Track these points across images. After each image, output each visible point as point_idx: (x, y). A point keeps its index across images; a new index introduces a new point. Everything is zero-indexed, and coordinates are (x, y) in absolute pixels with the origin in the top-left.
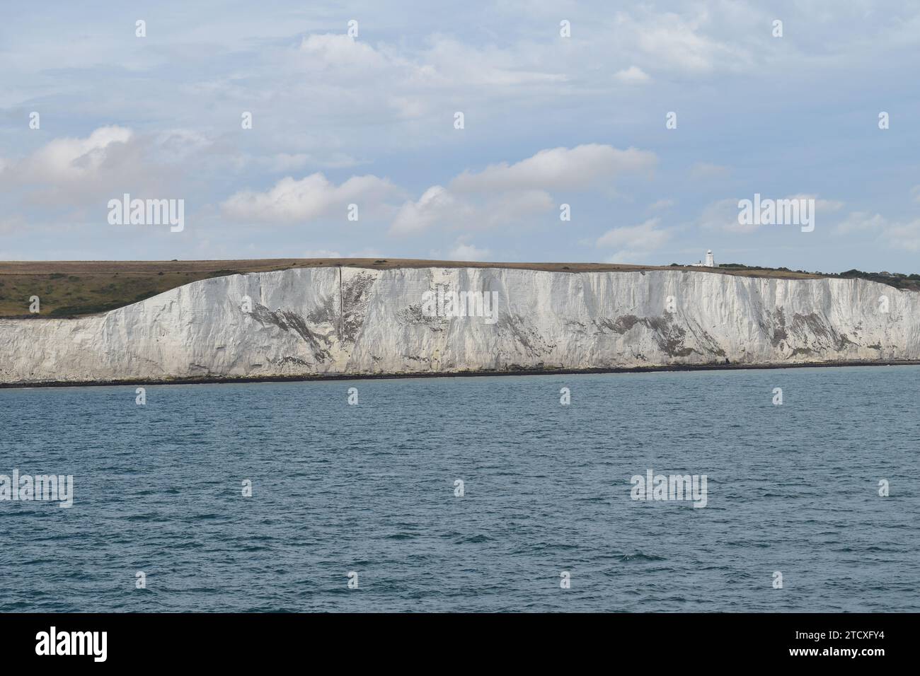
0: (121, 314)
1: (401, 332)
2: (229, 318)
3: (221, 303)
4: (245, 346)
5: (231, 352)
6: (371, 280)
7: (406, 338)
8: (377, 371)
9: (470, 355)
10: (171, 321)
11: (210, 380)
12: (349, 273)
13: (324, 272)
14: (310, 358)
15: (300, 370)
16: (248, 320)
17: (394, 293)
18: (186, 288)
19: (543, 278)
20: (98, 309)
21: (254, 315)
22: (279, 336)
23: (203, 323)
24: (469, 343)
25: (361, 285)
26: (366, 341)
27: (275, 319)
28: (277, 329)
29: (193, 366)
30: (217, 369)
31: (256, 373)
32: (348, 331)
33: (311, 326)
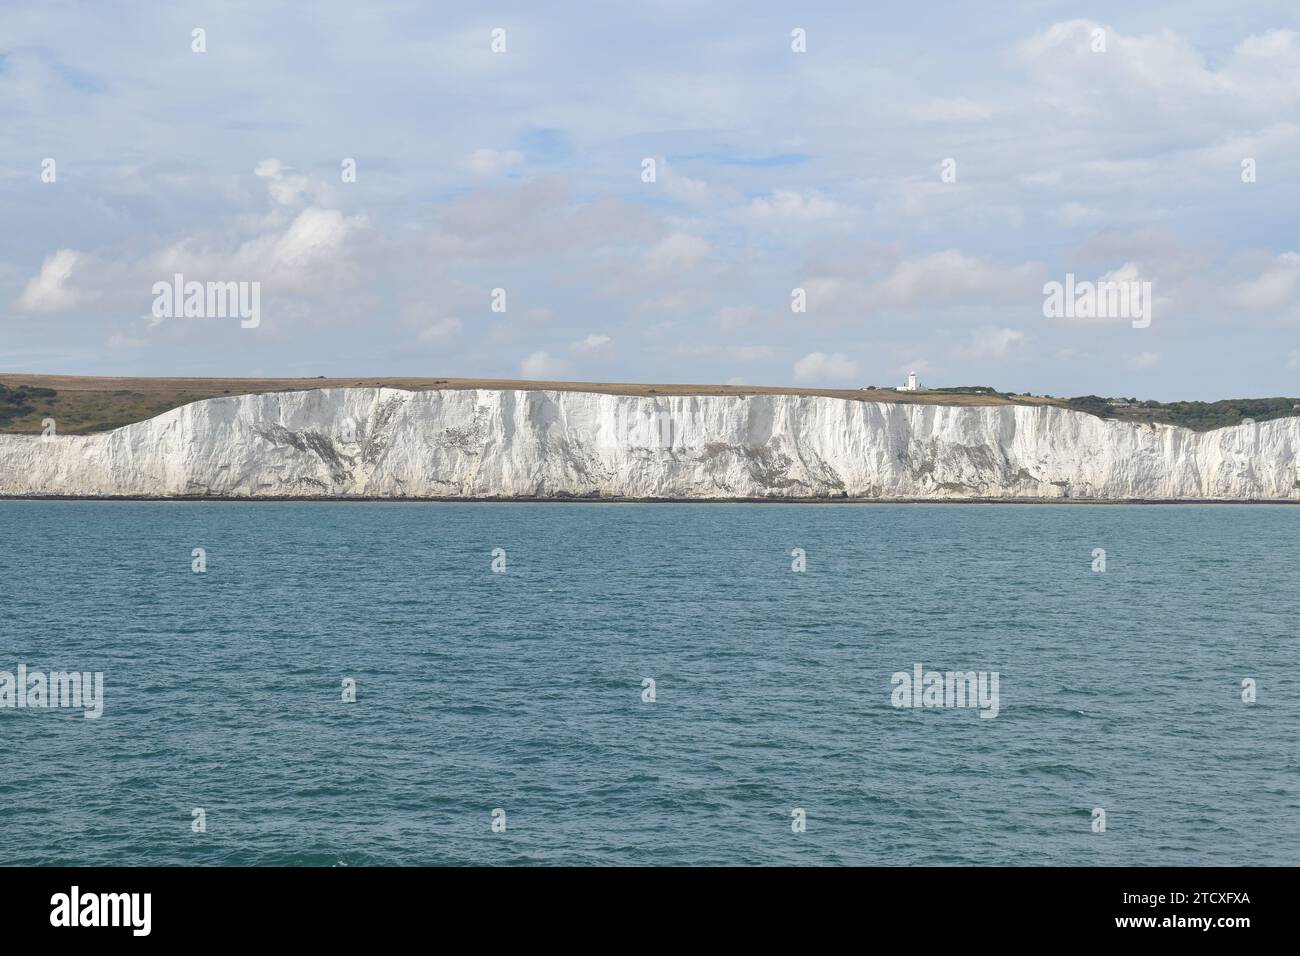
0: (127, 432)
1: (430, 456)
2: (237, 437)
3: (229, 422)
4: (252, 465)
5: (235, 472)
6: (402, 401)
7: (436, 461)
8: (399, 493)
9: (506, 480)
10: (174, 439)
11: (208, 497)
12: (386, 394)
13: (359, 393)
14: (328, 480)
15: (317, 491)
16: (259, 439)
17: (427, 415)
18: (188, 407)
19: (607, 401)
20: (104, 427)
21: (267, 436)
22: (295, 456)
23: (208, 442)
24: (506, 468)
25: (393, 405)
26: (389, 463)
27: (294, 440)
28: (292, 449)
29: (190, 484)
30: (217, 488)
31: (264, 492)
32: (372, 452)
33: (338, 447)
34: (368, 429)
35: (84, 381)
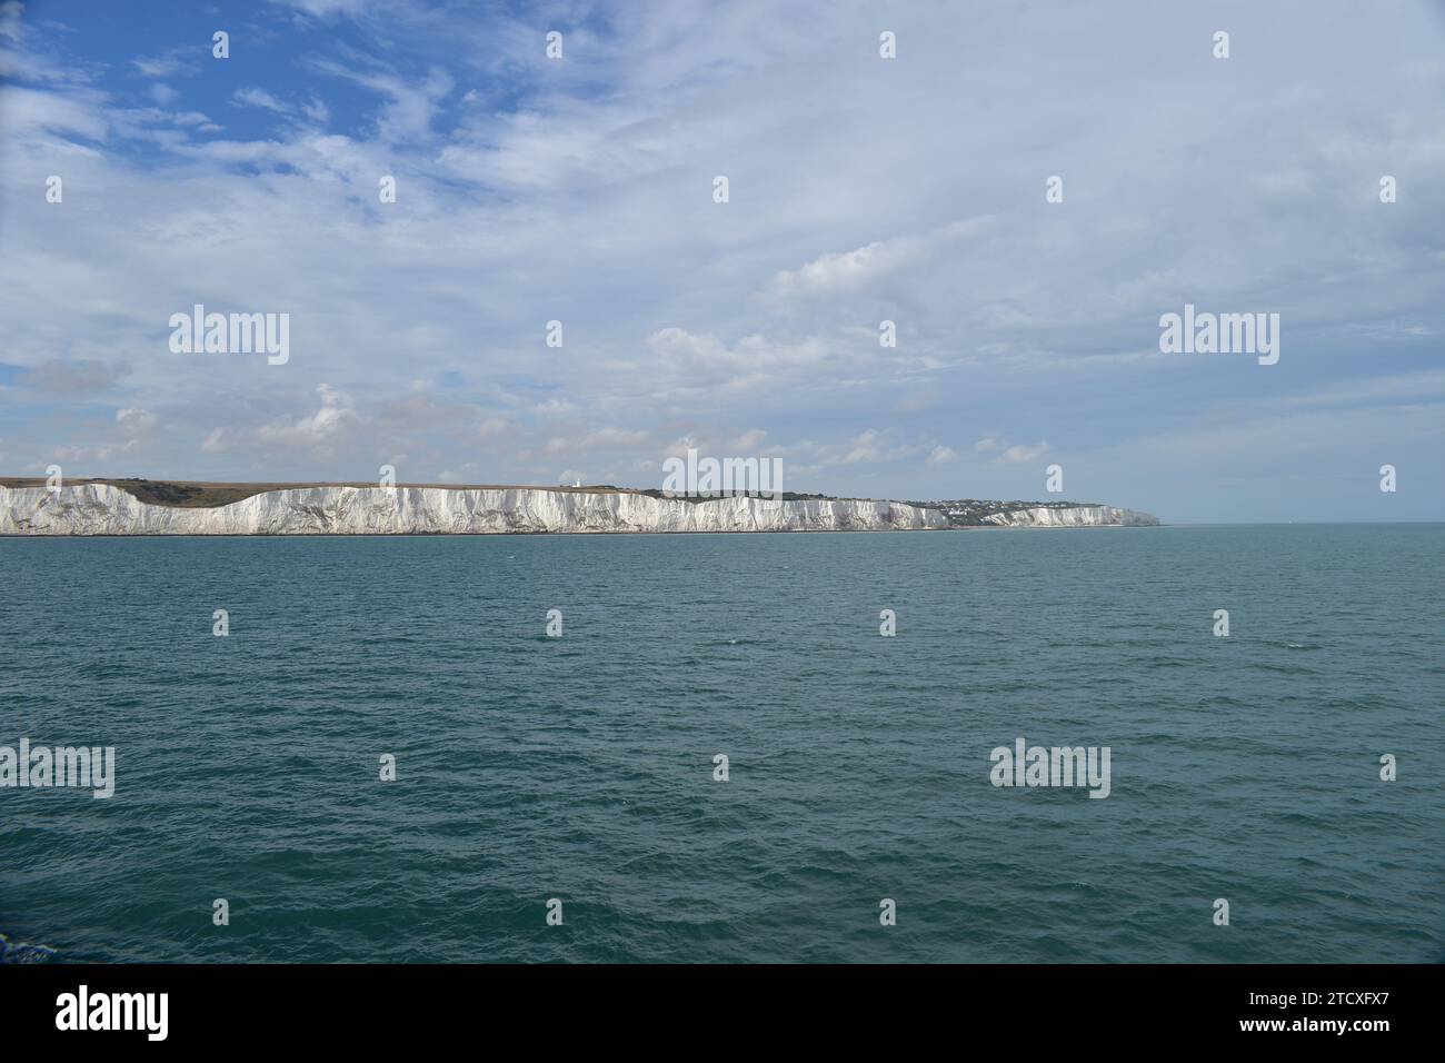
0: (231, 507)
1: (366, 516)
2: (280, 509)
3: (276, 501)
4: (287, 521)
5: (279, 523)
6: (353, 493)
7: (369, 518)
8: (352, 532)
9: (399, 526)
10: (252, 509)
11: (267, 534)
12: (347, 489)
13: (335, 489)
14: (321, 526)
15: (317, 531)
16: (290, 509)
17: (365, 499)
18: (259, 495)
19: (444, 492)
20: (222, 504)
21: (294, 508)
22: (306, 517)
23: (266, 511)
24: (399, 521)
25: (350, 494)
26: (348, 519)
27: (306, 509)
28: (305, 514)
29: (259, 529)
30: (271, 530)
31: (292, 532)
32: (340, 515)
33: (326, 512)
34: (339, 505)
35: (215, 484)
